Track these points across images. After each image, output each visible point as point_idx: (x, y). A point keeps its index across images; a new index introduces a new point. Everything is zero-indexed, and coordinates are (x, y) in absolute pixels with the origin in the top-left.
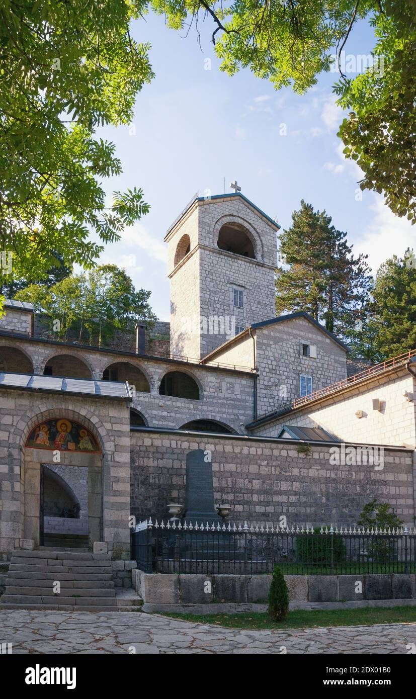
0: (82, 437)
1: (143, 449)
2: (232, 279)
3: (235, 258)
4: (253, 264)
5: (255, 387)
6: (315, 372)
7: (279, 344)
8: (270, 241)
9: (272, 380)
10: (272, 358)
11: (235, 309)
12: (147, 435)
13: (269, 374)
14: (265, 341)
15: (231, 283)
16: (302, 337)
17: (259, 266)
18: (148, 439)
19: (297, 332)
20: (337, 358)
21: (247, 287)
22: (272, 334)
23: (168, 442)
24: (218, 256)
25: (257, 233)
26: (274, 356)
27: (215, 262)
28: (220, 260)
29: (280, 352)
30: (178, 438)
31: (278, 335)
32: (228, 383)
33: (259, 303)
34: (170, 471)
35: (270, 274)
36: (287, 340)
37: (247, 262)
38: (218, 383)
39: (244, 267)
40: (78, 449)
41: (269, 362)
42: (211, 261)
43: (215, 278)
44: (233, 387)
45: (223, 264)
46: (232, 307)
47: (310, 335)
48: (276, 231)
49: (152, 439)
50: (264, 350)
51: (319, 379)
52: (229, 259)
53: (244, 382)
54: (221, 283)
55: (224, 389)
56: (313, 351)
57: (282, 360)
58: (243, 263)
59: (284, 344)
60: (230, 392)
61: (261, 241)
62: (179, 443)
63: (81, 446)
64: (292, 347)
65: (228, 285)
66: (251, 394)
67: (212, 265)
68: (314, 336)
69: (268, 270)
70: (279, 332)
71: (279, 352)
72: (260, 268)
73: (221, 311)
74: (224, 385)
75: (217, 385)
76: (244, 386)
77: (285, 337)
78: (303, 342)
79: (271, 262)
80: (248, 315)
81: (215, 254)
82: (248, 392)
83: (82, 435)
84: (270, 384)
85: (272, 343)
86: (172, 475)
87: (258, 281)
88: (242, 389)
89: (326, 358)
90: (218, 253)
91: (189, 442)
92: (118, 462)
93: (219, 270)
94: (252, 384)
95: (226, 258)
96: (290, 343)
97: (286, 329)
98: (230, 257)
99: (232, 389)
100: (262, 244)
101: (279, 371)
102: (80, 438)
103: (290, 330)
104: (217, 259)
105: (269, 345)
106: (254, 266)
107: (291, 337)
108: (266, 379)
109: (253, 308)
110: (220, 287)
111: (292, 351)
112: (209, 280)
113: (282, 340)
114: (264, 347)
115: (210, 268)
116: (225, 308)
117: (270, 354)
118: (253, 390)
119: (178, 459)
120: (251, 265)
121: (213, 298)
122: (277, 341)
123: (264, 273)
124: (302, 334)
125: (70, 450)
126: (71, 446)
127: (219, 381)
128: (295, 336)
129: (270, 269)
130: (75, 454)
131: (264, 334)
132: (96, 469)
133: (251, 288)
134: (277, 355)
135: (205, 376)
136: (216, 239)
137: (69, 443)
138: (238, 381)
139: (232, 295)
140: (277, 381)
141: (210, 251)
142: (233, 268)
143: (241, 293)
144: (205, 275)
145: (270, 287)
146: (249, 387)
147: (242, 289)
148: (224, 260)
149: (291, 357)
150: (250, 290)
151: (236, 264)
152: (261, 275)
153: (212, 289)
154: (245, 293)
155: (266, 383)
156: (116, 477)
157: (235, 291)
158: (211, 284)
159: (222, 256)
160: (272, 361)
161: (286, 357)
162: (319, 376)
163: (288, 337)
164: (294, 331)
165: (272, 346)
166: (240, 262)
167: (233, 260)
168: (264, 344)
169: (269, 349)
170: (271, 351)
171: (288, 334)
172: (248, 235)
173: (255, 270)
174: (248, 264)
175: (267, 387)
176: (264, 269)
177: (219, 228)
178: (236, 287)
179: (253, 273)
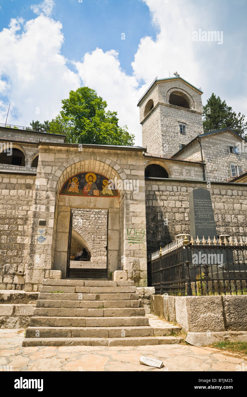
0: (105, 186)
1: (152, 193)
3: (179, 109)
4: (189, 112)
5: (204, 171)
7: (216, 146)
8: (198, 100)
9: (214, 167)
10: (212, 154)
11: (182, 135)
12: (154, 182)
13: (212, 164)
14: (207, 145)
15: (178, 122)
16: (229, 142)
17: (193, 112)
18: (155, 186)
19: (225, 139)
21: (187, 123)
22: (211, 140)
23: (171, 187)
24: (170, 108)
25: (190, 96)
26: (213, 153)
28: (171, 110)
29: (217, 151)
30: (178, 184)
31: (214, 141)
32: (186, 169)
33: (195, 132)
34: (174, 210)
35: (199, 117)
36: (220, 144)
37: (186, 111)
38: (180, 170)
39: (185, 113)
40: (101, 195)
41: (211, 157)
42: (166, 111)
43: (169, 119)
44: (190, 172)
45: (173, 112)
46: (179, 134)
47: (233, 141)
48: (201, 95)
49: (158, 185)
50: (207, 150)
52: (176, 109)
53: (196, 169)
54: (172, 122)
55: (184, 173)
57: (218, 156)
58: (184, 111)
59: (218, 146)
60: (188, 175)
61: (193, 100)
62: (179, 188)
63: (104, 192)
64: (223, 148)
65: (176, 122)
66: (202, 176)
67: (167, 112)
68: (235, 142)
69: (198, 115)
70: (215, 140)
71: (215, 150)
72: (194, 113)
73: (173, 136)
74: (184, 170)
75: (180, 171)
76: (196, 171)
77: (218, 142)
78: (230, 145)
79: (199, 110)
80: (189, 138)
81: (168, 107)
82: (199, 175)
83: (104, 184)
84: (213, 169)
85: (211, 145)
86: (175, 213)
87: (193, 120)
88: (196, 173)
90: (170, 107)
91: (186, 187)
92: (136, 200)
93: (171, 115)
94: (202, 170)
95: (174, 109)
96: (222, 145)
97: (219, 138)
98: (177, 108)
99: (189, 173)
100: (194, 102)
101: (218, 161)
102: (103, 186)
103: (221, 139)
104: (169, 110)
105: (210, 147)
106: (190, 113)
107: (222, 142)
108: (210, 166)
109: (191, 135)
110: (172, 123)
111: (223, 150)
112: (166, 120)
113: (217, 144)
114: (207, 148)
115: (166, 114)
116: (176, 134)
117: (211, 152)
118: (202, 174)
119: (179, 200)
120: (188, 112)
121: (168, 130)
122: (214, 144)
123: (196, 116)
124: (228, 140)
125: (95, 196)
126: (96, 192)
127: (181, 168)
128: (225, 142)
129: (199, 114)
130: (99, 198)
131: (206, 141)
132: (115, 210)
133: (189, 124)
134: (215, 153)
135: (172, 166)
136: (168, 100)
137: (94, 190)
138: (193, 168)
139: (179, 128)
140: (217, 168)
141: (165, 106)
142: (179, 113)
143: (184, 127)
144: (163, 118)
145: (200, 123)
146: (200, 172)
147: (184, 125)
148: (173, 110)
149: (223, 153)
150: (189, 125)
151: (180, 112)
152: (194, 117)
153: (168, 125)
154: (186, 126)
155: (210, 169)
156: (134, 212)
157: (181, 126)
158: (167, 122)
159: (172, 108)
160: (212, 156)
163: (220, 142)
164: (223, 139)
165: (211, 147)
166: (182, 111)
167: (178, 110)
168: (207, 146)
170: (211, 150)
171: (221, 141)
172: (185, 98)
173: (191, 115)
174: (187, 112)
175: (211, 172)
176: (196, 114)
177: (170, 94)
178: (181, 124)
179: (190, 116)
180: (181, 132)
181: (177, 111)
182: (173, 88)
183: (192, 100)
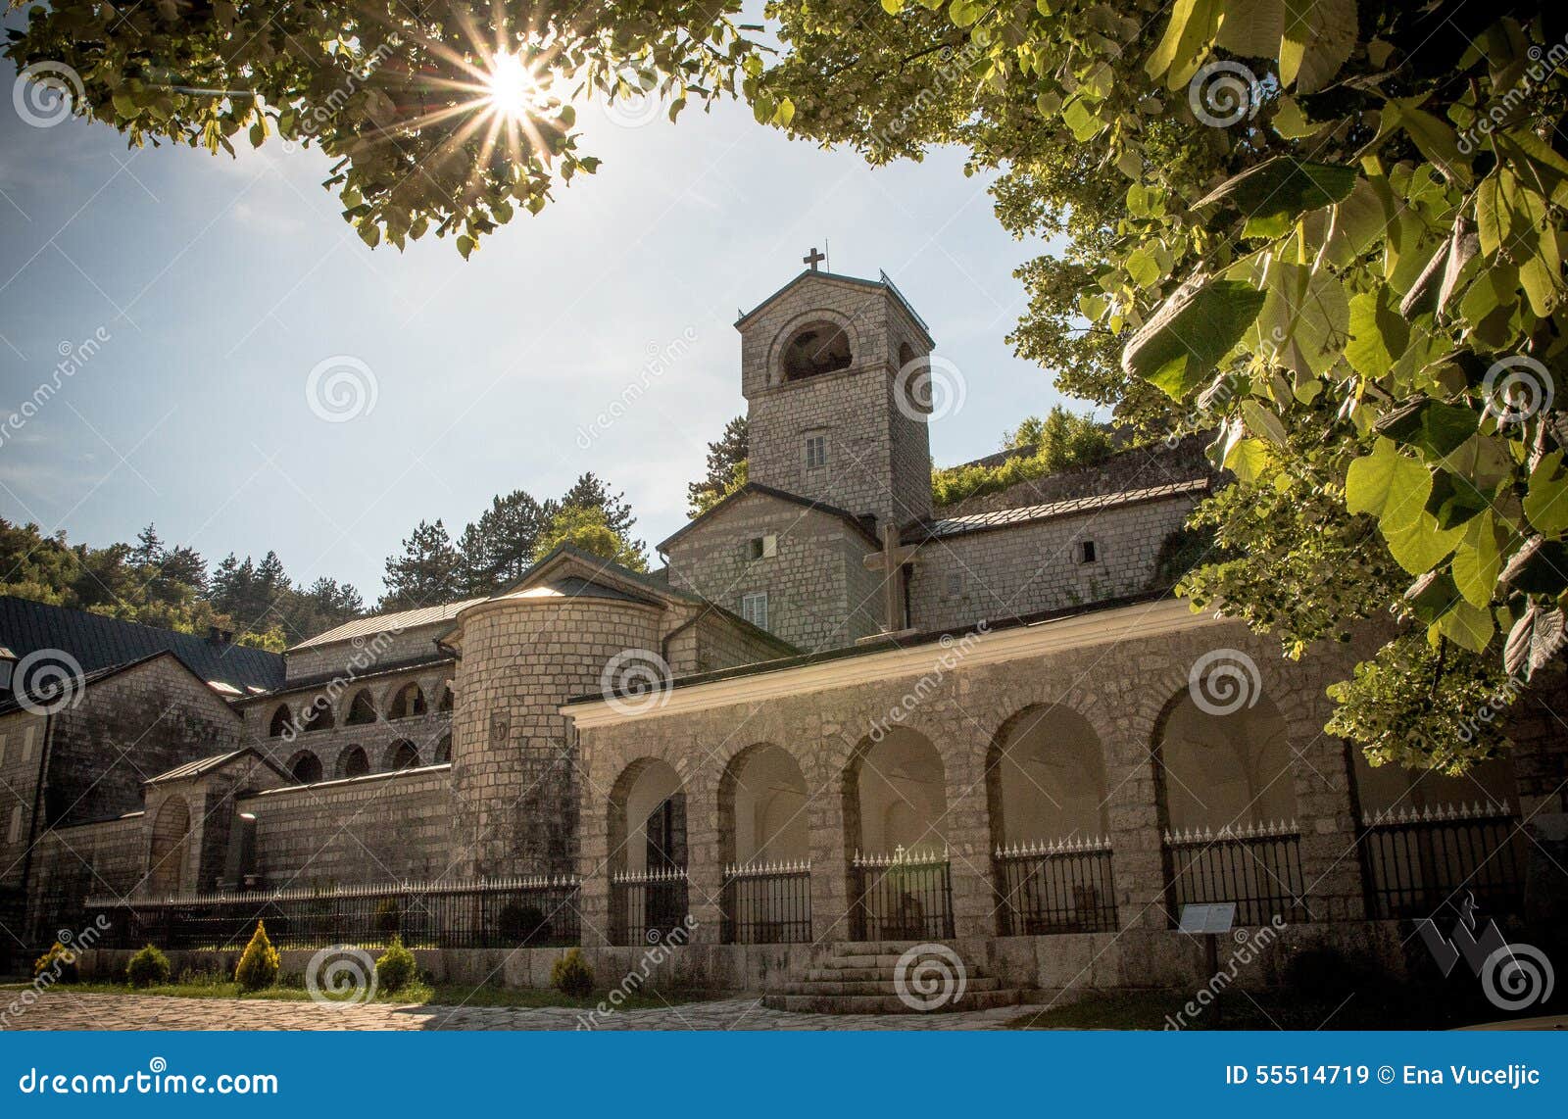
2: (803, 424)
3: (809, 385)
4: (844, 377)
6: (774, 581)
7: (708, 557)
8: (873, 320)
11: (811, 473)
14: (683, 562)
15: (803, 432)
16: (751, 529)
17: (855, 375)
19: (742, 524)
20: (823, 538)
21: (833, 423)
22: (696, 545)
24: (780, 396)
26: (697, 581)
27: (774, 410)
29: (708, 571)
31: (707, 542)
33: (855, 442)
35: (877, 380)
36: (723, 544)
37: (833, 380)
39: (826, 391)
42: (767, 411)
43: (774, 437)
45: (788, 406)
46: (803, 473)
47: (767, 519)
51: (782, 593)
52: (799, 391)
54: (785, 440)
56: (770, 545)
57: (713, 583)
58: (825, 385)
59: (716, 555)
61: (856, 328)
64: (731, 553)
65: (797, 437)
67: (769, 416)
68: (775, 517)
69: (872, 374)
72: (858, 377)
77: (718, 541)
78: (752, 536)
79: (874, 358)
81: (775, 396)
85: (694, 560)
87: (853, 404)
89: (800, 548)
90: (780, 392)
93: (780, 420)
95: (793, 392)
96: (726, 548)
97: (721, 527)
100: (858, 334)
103: (728, 526)
104: (777, 402)
105: (691, 566)
106: (846, 380)
107: (731, 537)
109: (843, 458)
110: (782, 447)
111: (730, 560)
112: (764, 444)
113: (716, 548)
114: (681, 573)
115: (766, 423)
116: (793, 479)
120: (840, 381)
121: (770, 472)
122: (703, 553)
123: (865, 382)
124: (751, 522)
128: (737, 532)
129: (875, 370)
131: (682, 552)
133: (839, 423)
139: (804, 451)
142: (806, 402)
143: (820, 440)
144: (756, 440)
145: (877, 403)
147: (818, 434)
148: (790, 398)
149: (728, 571)
150: (838, 427)
151: (812, 394)
152: (858, 390)
153: (769, 457)
154: (828, 437)
157: (810, 442)
158: (768, 450)
159: (786, 394)
161: (718, 576)
162: (781, 586)
163: (724, 539)
164: (736, 524)
165: (694, 566)
166: (818, 386)
167: (806, 390)
168: (682, 567)
169: (689, 573)
170: (693, 574)
171: (726, 533)
173: (847, 386)
174: (836, 382)
176: (862, 376)
177: (780, 348)
178: (809, 435)
179: (843, 394)
180: (811, 463)
181: (802, 396)
182: (789, 322)
183: (852, 334)
